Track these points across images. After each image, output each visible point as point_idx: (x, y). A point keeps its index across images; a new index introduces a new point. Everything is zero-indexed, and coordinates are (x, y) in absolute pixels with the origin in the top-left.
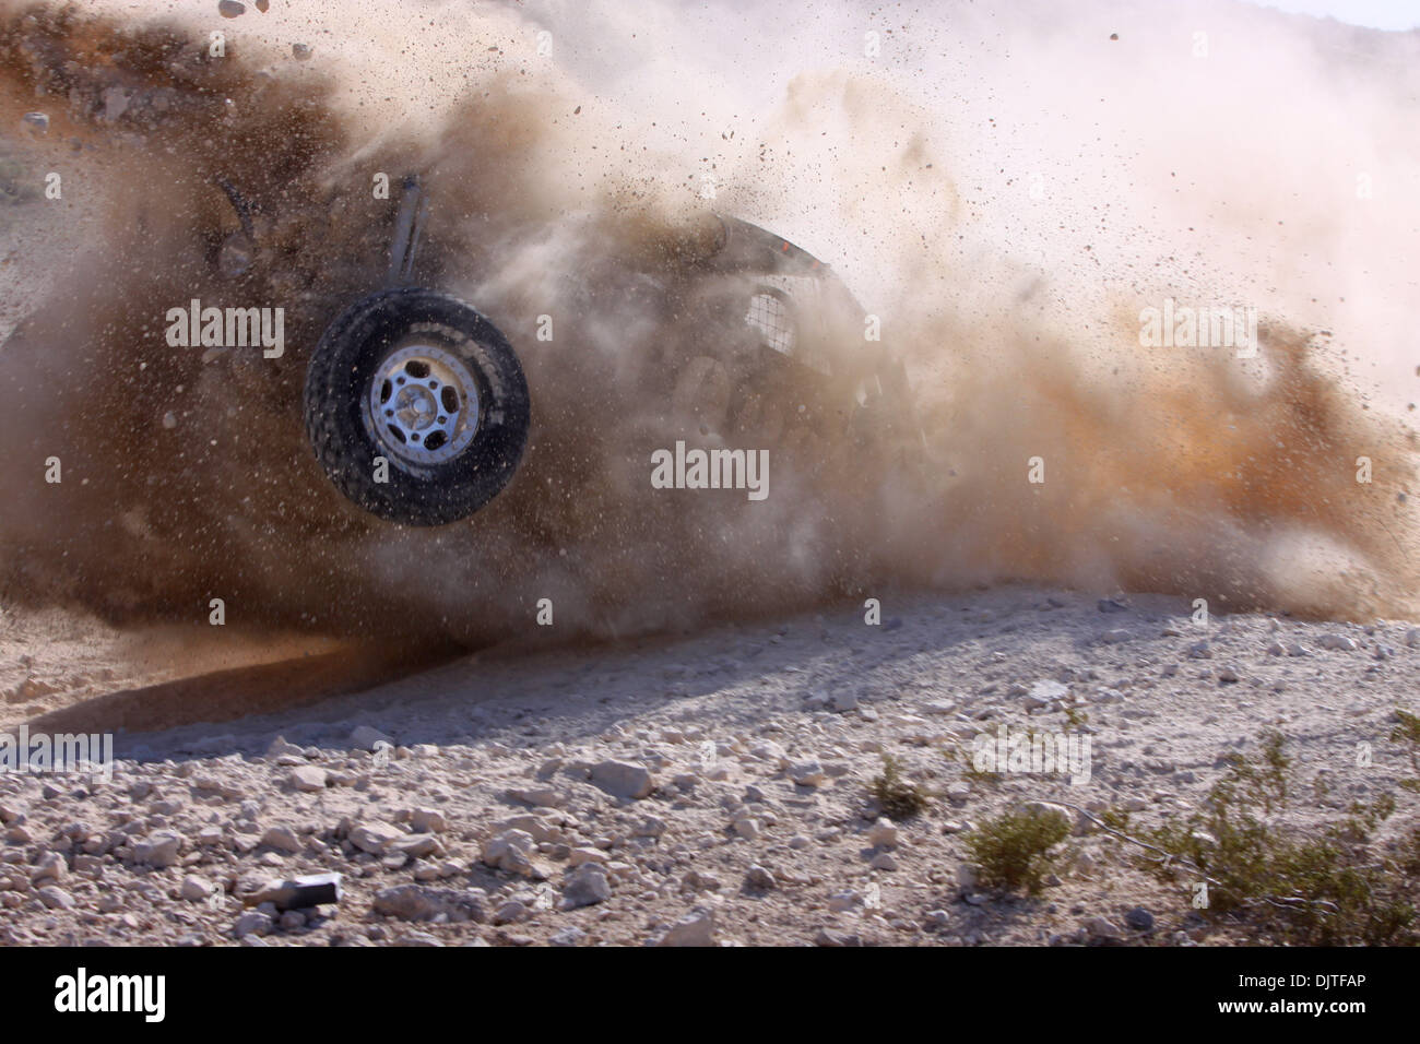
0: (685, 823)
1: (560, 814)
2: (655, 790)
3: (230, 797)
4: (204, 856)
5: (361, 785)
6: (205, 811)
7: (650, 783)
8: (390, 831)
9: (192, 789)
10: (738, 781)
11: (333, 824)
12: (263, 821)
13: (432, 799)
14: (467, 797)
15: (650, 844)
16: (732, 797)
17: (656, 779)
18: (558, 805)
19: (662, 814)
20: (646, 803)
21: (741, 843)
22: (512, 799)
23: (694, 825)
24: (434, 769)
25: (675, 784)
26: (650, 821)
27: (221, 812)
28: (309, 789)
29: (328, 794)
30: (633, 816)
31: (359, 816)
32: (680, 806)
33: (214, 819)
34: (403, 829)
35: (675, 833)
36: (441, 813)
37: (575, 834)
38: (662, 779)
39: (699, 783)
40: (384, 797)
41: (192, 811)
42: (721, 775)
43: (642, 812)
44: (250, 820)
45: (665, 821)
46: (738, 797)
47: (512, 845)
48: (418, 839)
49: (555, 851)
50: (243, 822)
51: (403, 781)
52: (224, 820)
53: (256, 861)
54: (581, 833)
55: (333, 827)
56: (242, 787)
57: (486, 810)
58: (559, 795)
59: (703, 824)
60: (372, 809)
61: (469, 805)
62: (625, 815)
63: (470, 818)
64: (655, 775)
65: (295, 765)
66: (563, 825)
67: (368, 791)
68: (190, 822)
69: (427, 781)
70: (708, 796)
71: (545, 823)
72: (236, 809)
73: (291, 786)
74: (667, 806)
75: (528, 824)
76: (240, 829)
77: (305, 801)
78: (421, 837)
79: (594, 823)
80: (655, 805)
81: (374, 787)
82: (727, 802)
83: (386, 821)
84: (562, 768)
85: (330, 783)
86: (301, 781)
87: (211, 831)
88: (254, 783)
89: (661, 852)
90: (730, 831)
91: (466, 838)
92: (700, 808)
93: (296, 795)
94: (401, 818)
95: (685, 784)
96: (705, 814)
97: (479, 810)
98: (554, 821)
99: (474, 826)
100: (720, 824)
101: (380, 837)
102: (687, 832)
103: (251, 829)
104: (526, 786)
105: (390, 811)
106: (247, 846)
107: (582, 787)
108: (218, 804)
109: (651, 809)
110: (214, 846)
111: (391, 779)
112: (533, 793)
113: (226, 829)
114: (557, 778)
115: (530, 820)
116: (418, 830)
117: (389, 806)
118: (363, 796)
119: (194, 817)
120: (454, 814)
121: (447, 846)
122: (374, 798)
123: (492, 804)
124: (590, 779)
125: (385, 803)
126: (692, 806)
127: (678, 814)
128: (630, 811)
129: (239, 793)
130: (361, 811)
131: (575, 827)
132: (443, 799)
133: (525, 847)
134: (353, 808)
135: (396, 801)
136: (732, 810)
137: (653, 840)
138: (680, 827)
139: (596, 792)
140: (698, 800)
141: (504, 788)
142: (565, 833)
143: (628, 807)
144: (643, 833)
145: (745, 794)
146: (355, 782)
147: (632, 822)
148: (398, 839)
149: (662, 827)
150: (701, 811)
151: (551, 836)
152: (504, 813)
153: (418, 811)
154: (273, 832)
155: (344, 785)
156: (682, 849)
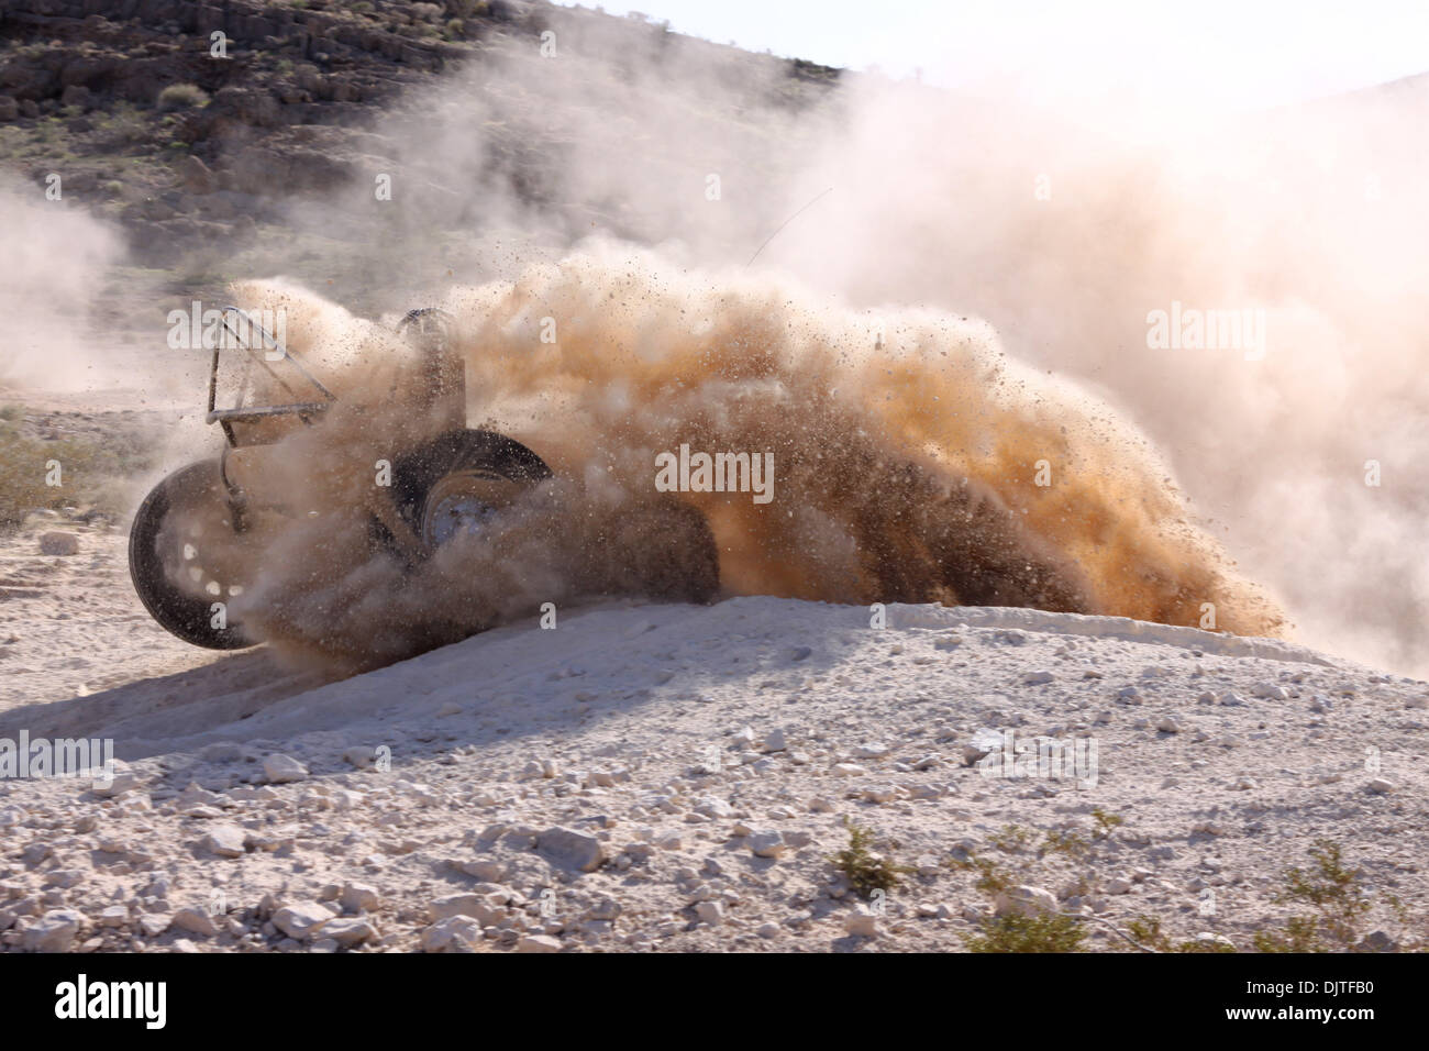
0: (640, 901)
1: (505, 891)
2: (606, 861)
3: (137, 863)
4: (103, 943)
5: (283, 850)
6: (110, 882)
7: (601, 854)
8: (318, 912)
9: (94, 852)
11: (254, 901)
12: (175, 898)
13: (362, 870)
14: (402, 869)
15: (606, 930)
16: (690, 871)
18: (501, 880)
19: (615, 890)
20: (598, 877)
21: (706, 929)
22: (451, 871)
23: (650, 905)
25: (626, 854)
27: (127, 882)
29: (247, 861)
30: (584, 892)
31: (281, 892)
32: (632, 881)
33: (119, 893)
34: (332, 908)
35: (632, 915)
36: (374, 890)
37: (523, 915)
38: (612, 848)
39: (653, 854)
40: (310, 867)
41: (94, 883)
43: (593, 887)
44: (160, 898)
46: (695, 870)
47: (457, 935)
50: (152, 899)
51: (330, 843)
52: (130, 895)
54: (529, 914)
55: (253, 906)
56: (150, 850)
57: (423, 884)
58: (502, 868)
59: (660, 903)
60: (297, 881)
61: (406, 878)
62: (575, 891)
63: (406, 893)
64: (603, 844)
65: (210, 817)
66: (509, 903)
67: (292, 858)
68: (92, 897)
69: (356, 844)
72: (143, 879)
73: (205, 850)
74: (618, 881)
76: (147, 906)
77: (223, 869)
78: (353, 922)
80: (606, 878)
81: (299, 853)
83: (310, 897)
84: (505, 835)
85: (250, 846)
86: (217, 845)
87: (115, 912)
88: (165, 845)
89: (618, 939)
91: (402, 919)
92: (655, 883)
93: (213, 864)
94: (328, 896)
95: (637, 855)
96: (662, 891)
97: (415, 884)
98: (499, 900)
99: (411, 903)
100: (678, 902)
101: (307, 920)
102: (645, 914)
103: (160, 908)
104: (466, 856)
105: (316, 885)
106: (156, 930)
107: (525, 858)
108: (124, 872)
109: (602, 884)
110: (117, 928)
111: (316, 842)
112: (472, 865)
113: (132, 907)
114: (499, 846)
116: (349, 910)
117: (314, 879)
118: (286, 865)
119: (96, 891)
120: (388, 889)
121: (381, 930)
122: (299, 868)
123: (429, 876)
124: (535, 848)
125: (311, 874)
126: (646, 881)
127: (631, 890)
128: (581, 887)
129: (147, 858)
130: (285, 885)
131: (522, 906)
132: (376, 871)
133: (470, 936)
134: (276, 881)
137: (608, 924)
138: (637, 908)
139: (542, 864)
140: (654, 873)
141: (443, 858)
142: (511, 913)
144: (598, 916)
145: (700, 867)
146: (277, 846)
147: (584, 901)
148: (326, 922)
150: (656, 887)
151: (496, 918)
152: (444, 890)
153: (348, 886)
154: (185, 912)
155: (265, 850)
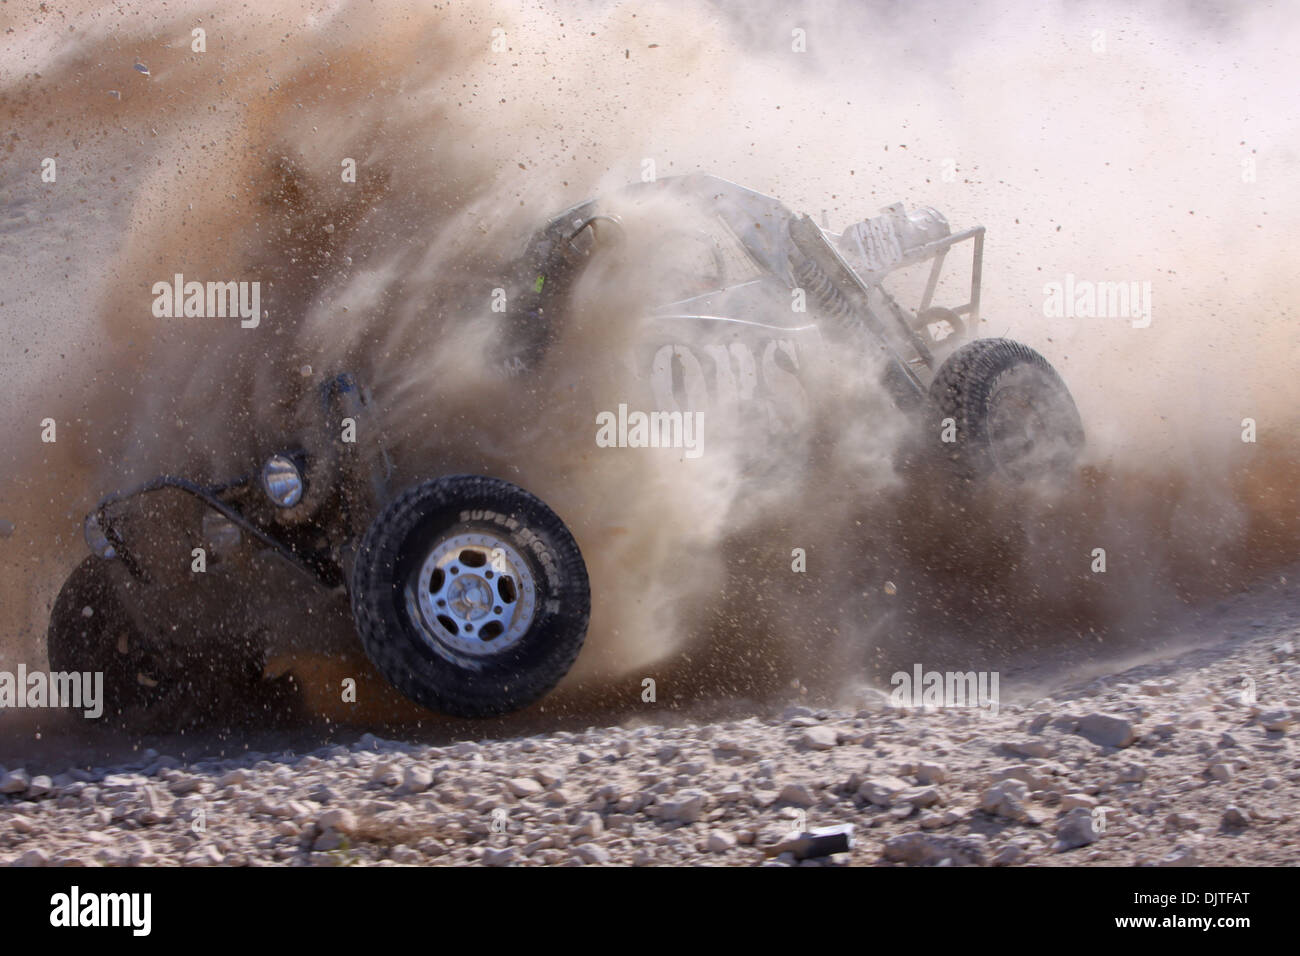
10: (1213, 730)
17: (1139, 729)
24: (935, 726)
26: (1134, 768)
28: (822, 748)
42: (1197, 724)
45: (1147, 767)
48: (924, 789)
49: (1048, 798)
53: (775, 815)
70: (1186, 743)
71: (1037, 773)
75: (1022, 774)
79: (1082, 771)
82: (1203, 749)
90: (1207, 775)
115: (1023, 770)
135: (901, 756)
136: (1208, 756)
143: (1112, 756)
149: (1145, 774)
156: (1164, 793)
